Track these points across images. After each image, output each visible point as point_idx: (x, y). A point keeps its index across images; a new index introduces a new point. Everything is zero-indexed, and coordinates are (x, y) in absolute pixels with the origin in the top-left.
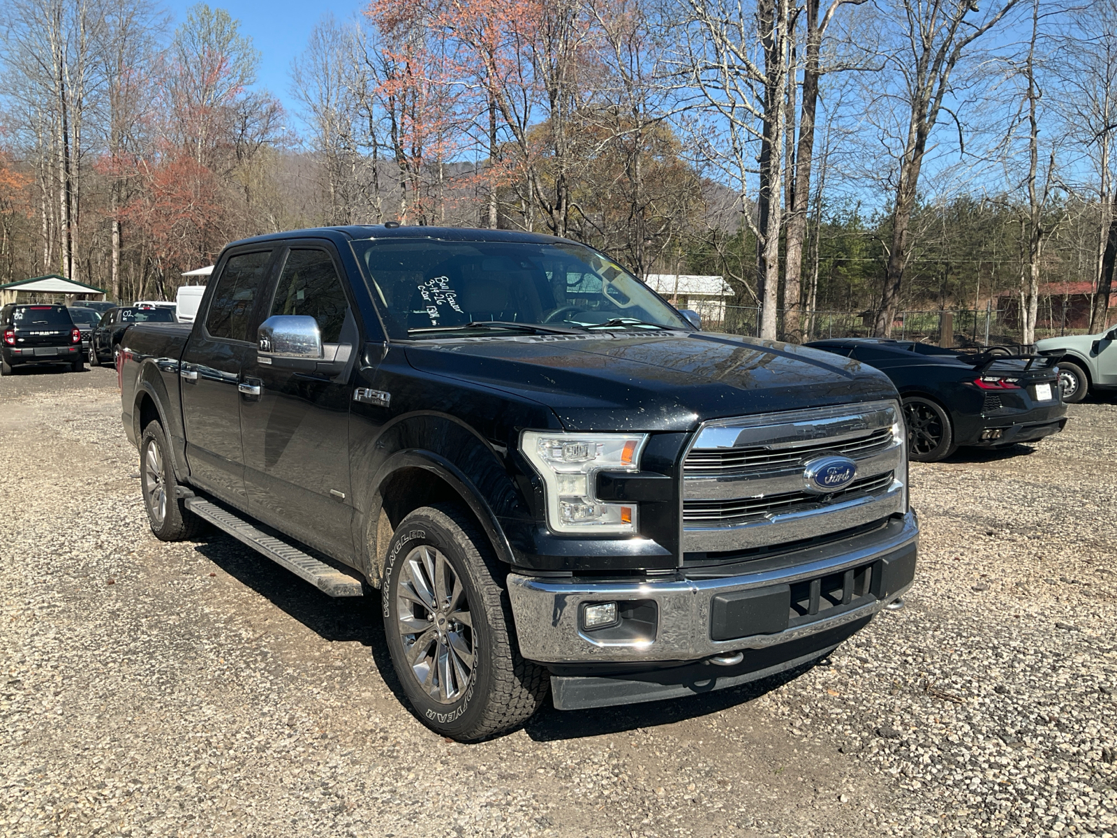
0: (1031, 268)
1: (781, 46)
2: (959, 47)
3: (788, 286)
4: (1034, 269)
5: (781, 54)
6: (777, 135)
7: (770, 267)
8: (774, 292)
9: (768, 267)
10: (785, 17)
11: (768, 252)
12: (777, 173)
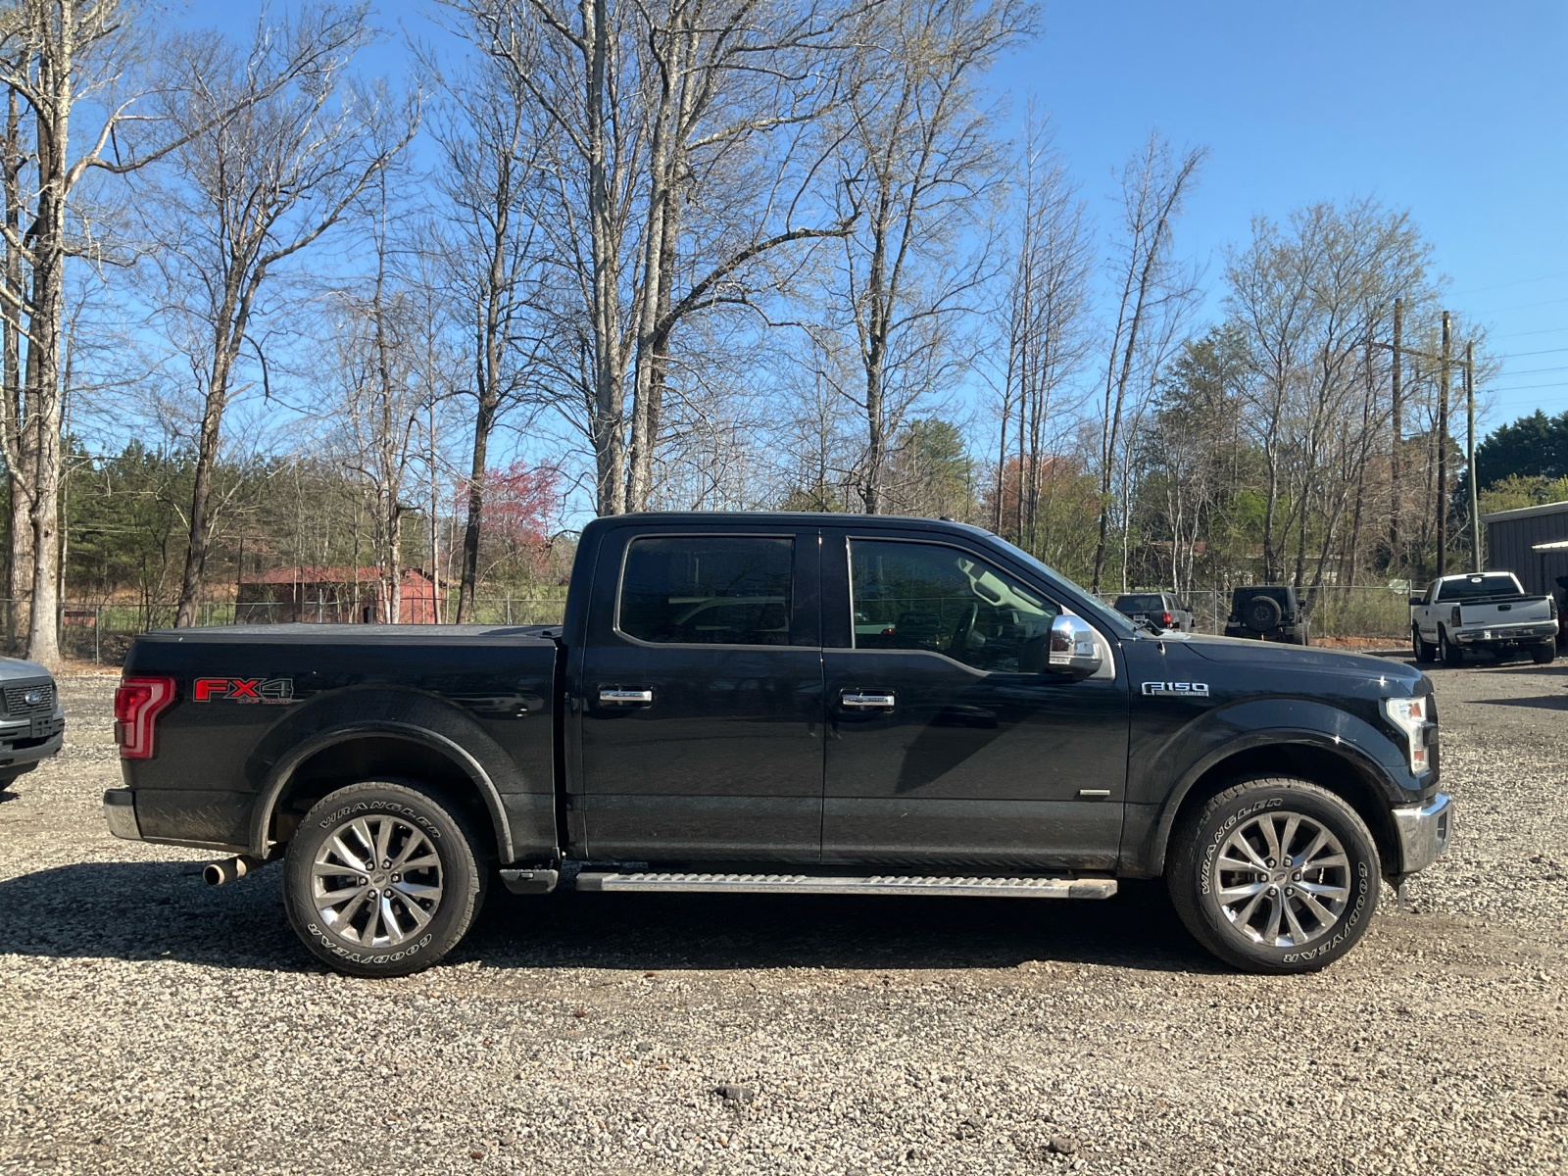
0: (391, 550)
1: (56, 212)
2: (264, 262)
3: (17, 563)
4: (395, 552)
5: (56, 226)
6: (53, 340)
7: (47, 534)
8: (53, 574)
9: (42, 535)
10: (63, 174)
11: (41, 513)
12: (54, 396)
